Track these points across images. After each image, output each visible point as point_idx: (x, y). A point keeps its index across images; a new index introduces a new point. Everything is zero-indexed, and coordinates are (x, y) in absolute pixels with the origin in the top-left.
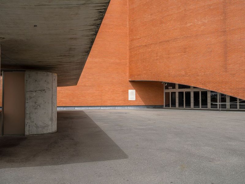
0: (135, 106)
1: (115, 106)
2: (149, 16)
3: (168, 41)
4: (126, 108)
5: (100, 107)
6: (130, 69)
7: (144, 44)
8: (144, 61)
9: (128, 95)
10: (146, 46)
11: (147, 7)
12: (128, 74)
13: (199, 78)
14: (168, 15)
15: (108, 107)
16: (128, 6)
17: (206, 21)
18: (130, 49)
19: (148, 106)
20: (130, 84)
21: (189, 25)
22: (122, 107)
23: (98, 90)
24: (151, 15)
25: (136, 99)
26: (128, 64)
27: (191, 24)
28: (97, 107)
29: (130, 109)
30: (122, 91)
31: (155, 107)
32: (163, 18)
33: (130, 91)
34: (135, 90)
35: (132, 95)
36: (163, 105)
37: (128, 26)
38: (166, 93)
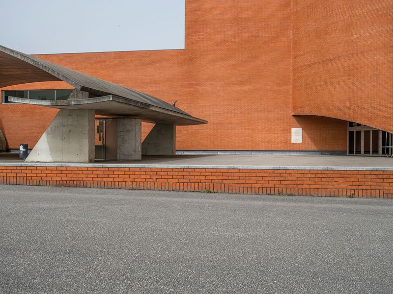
0: (301, 151)
1: (272, 151)
2: (313, 24)
3: (332, 60)
4: (288, 154)
5: (250, 152)
6: (294, 98)
7: (307, 64)
8: (307, 88)
9: (291, 136)
10: (309, 65)
11: (311, 11)
12: (291, 106)
13: (364, 111)
14: (333, 23)
15: (262, 152)
16: (292, 7)
17: (373, 32)
18: (293, 70)
19: (322, 152)
20: (294, 120)
21: (355, 37)
22: (280, 152)
23: (248, 129)
24: (315, 22)
25: (303, 140)
26: (291, 91)
27: (357, 36)
28: (247, 152)
29: (293, 156)
30: (282, 130)
31: (333, 153)
32: (327, 27)
33: (294, 130)
34: (301, 129)
35: (297, 135)
36: (346, 151)
37: (291, 37)
38: (350, 132)
